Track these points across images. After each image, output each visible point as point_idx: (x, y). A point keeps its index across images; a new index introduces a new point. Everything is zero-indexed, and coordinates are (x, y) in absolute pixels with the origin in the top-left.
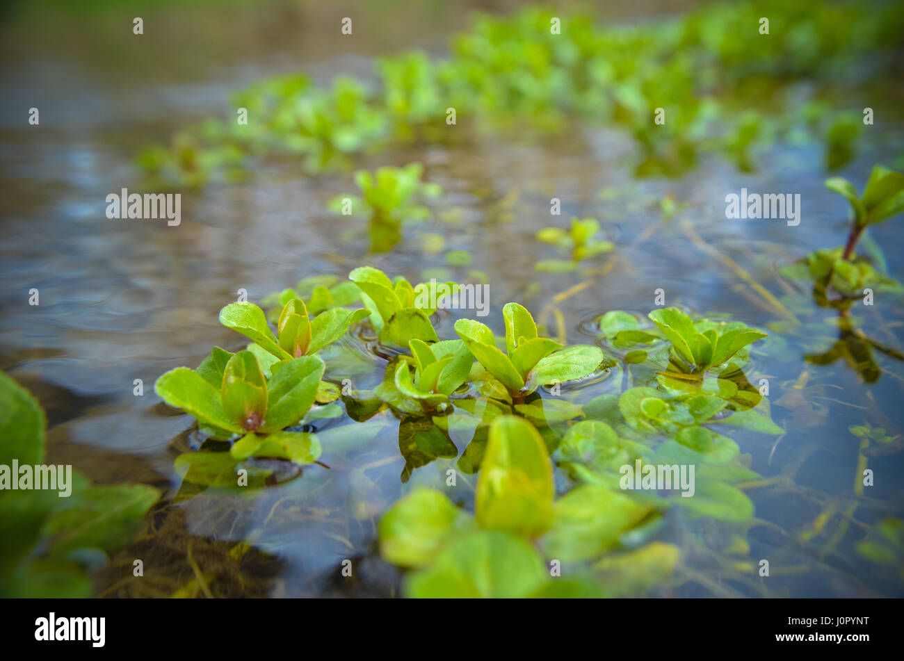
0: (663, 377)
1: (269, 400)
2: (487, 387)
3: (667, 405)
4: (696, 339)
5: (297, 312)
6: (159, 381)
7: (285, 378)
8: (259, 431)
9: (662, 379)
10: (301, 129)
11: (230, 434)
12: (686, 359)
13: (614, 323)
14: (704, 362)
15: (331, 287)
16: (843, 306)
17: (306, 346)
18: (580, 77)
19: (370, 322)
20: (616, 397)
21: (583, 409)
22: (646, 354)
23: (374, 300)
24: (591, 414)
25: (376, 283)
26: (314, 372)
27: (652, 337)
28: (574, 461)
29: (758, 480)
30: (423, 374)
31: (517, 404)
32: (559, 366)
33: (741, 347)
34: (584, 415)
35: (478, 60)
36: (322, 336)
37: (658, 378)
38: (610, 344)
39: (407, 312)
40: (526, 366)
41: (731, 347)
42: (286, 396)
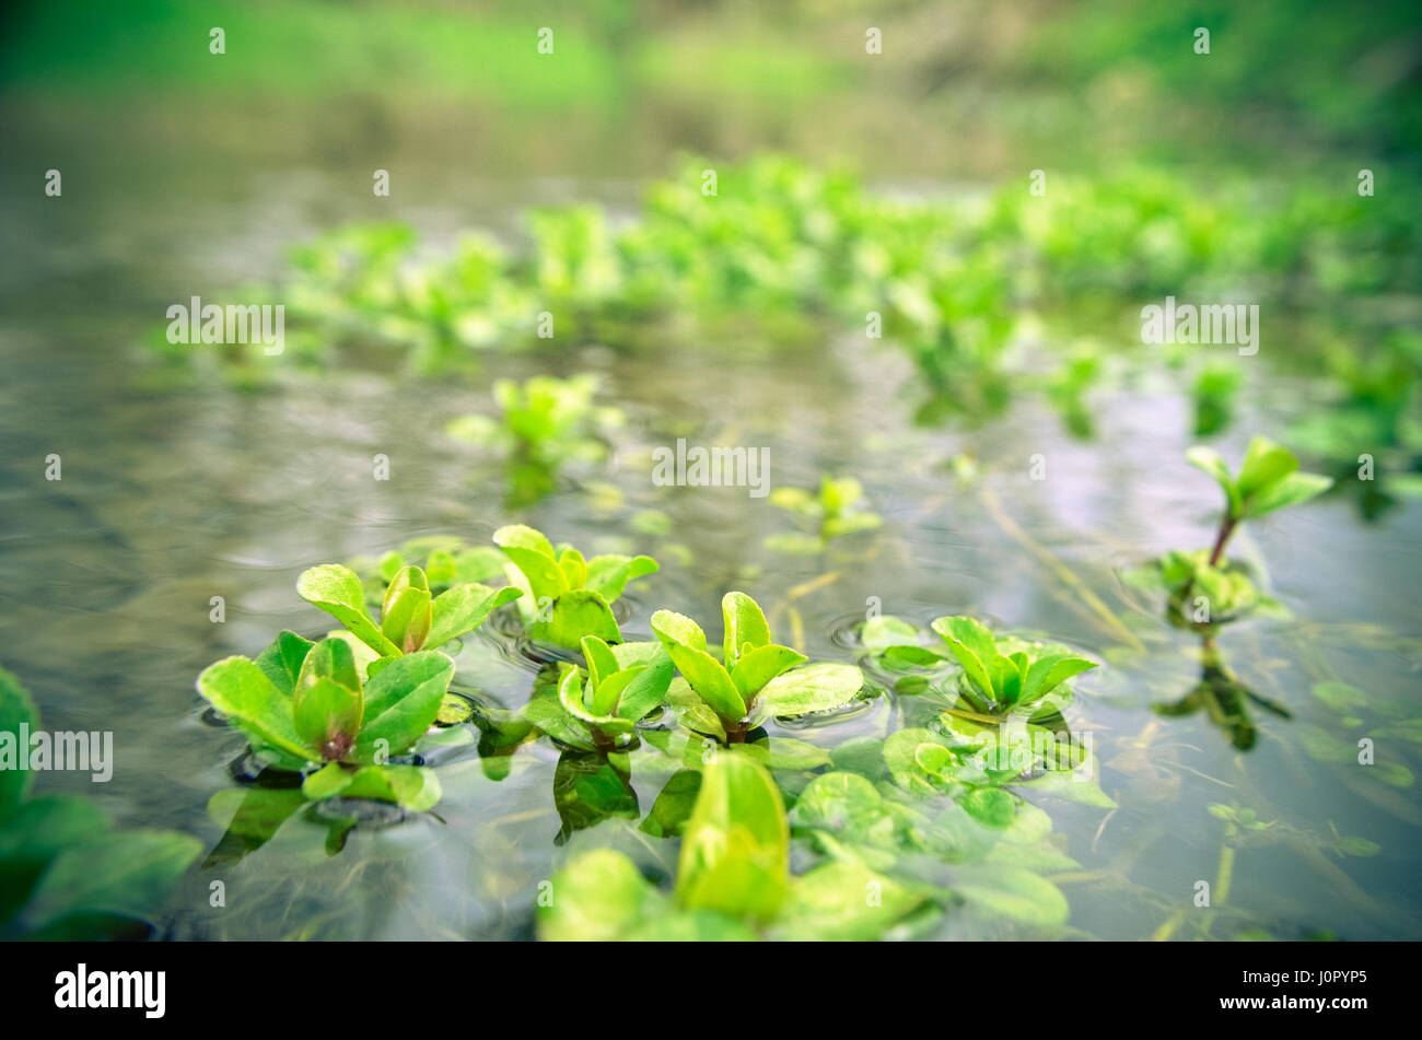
0: (950, 717)
1: (365, 713)
2: (691, 716)
3: (953, 756)
4: (998, 664)
5: (411, 585)
6: (205, 674)
7: (392, 683)
8: (346, 761)
9: (947, 720)
10: (402, 308)
11: (303, 760)
12: (983, 693)
13: (882, 632)
14: (1009, 697)
15: (455, 553)
16: (1207, 632)
17: (423, 638)
18: (839, 263)
19: (516, 609)
20: (877, 741)
21: (830, 755)
22: (926, 682)
23: (527, 575)
24: (843, 763)
25: (533, 550)
26: (438, 675)
27: (935, 658)
28: (816, 828)
29: (1076, 870)
30: (598, 689)
31: (734, 742)
32: (799, 690)
33: (1062, 680)
34: (832, 765)
35: (683, 221)
36: (446, 625)
37: (941, 717)
38: (875, 664)
39: (576, 597)
40: (752, 686)
41: (1048, 677)
42: (392, 709)
